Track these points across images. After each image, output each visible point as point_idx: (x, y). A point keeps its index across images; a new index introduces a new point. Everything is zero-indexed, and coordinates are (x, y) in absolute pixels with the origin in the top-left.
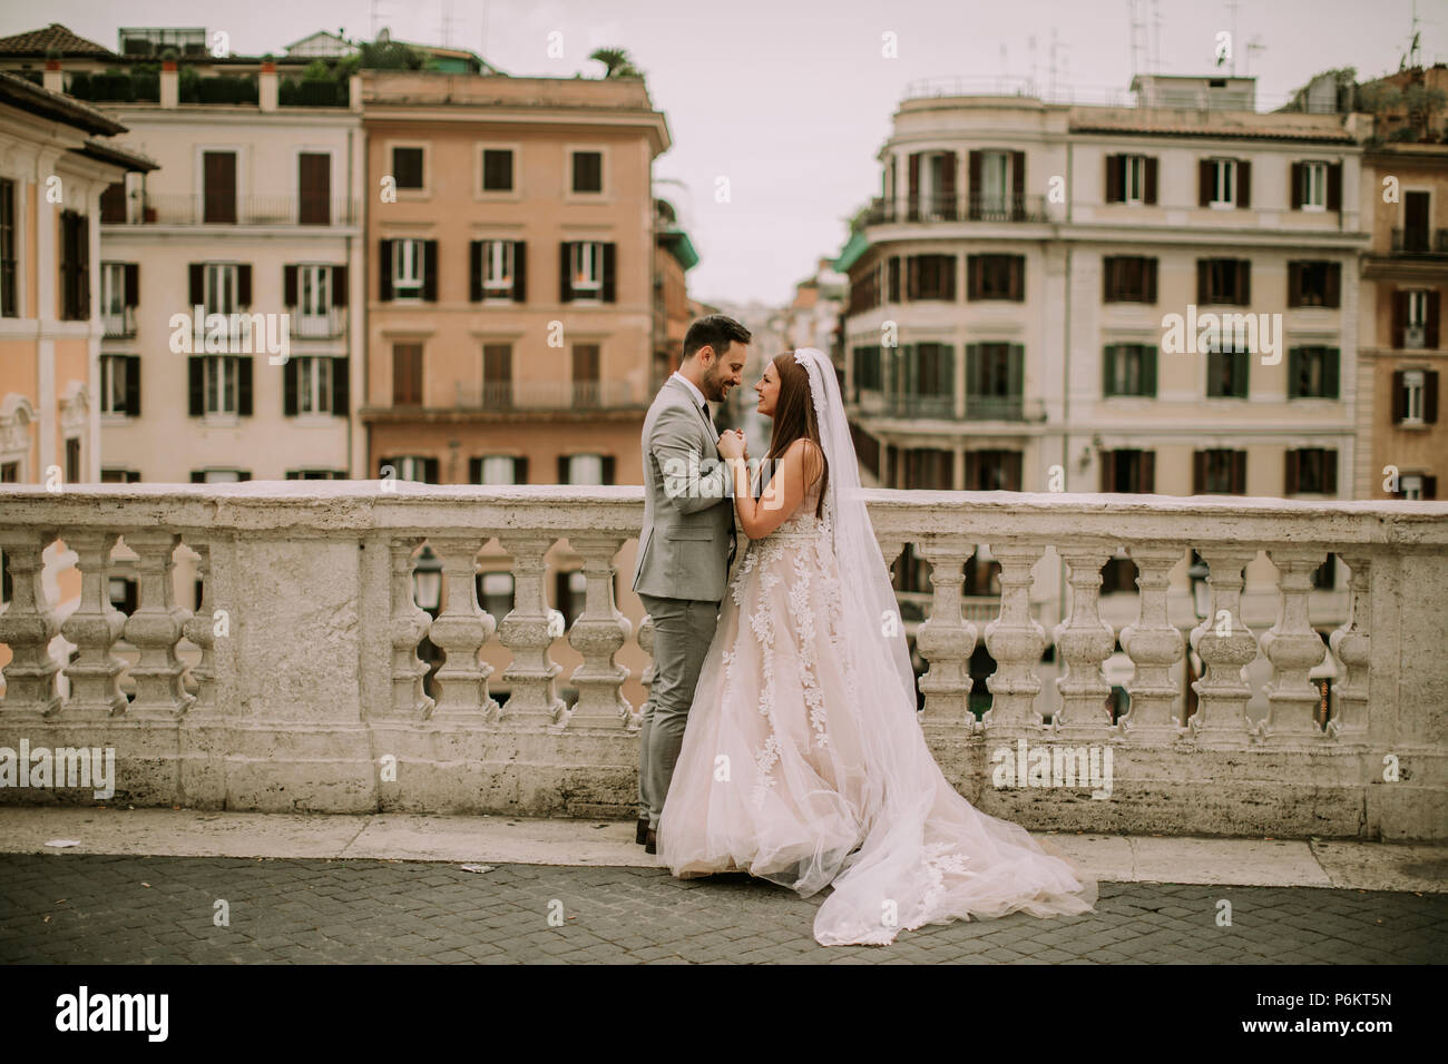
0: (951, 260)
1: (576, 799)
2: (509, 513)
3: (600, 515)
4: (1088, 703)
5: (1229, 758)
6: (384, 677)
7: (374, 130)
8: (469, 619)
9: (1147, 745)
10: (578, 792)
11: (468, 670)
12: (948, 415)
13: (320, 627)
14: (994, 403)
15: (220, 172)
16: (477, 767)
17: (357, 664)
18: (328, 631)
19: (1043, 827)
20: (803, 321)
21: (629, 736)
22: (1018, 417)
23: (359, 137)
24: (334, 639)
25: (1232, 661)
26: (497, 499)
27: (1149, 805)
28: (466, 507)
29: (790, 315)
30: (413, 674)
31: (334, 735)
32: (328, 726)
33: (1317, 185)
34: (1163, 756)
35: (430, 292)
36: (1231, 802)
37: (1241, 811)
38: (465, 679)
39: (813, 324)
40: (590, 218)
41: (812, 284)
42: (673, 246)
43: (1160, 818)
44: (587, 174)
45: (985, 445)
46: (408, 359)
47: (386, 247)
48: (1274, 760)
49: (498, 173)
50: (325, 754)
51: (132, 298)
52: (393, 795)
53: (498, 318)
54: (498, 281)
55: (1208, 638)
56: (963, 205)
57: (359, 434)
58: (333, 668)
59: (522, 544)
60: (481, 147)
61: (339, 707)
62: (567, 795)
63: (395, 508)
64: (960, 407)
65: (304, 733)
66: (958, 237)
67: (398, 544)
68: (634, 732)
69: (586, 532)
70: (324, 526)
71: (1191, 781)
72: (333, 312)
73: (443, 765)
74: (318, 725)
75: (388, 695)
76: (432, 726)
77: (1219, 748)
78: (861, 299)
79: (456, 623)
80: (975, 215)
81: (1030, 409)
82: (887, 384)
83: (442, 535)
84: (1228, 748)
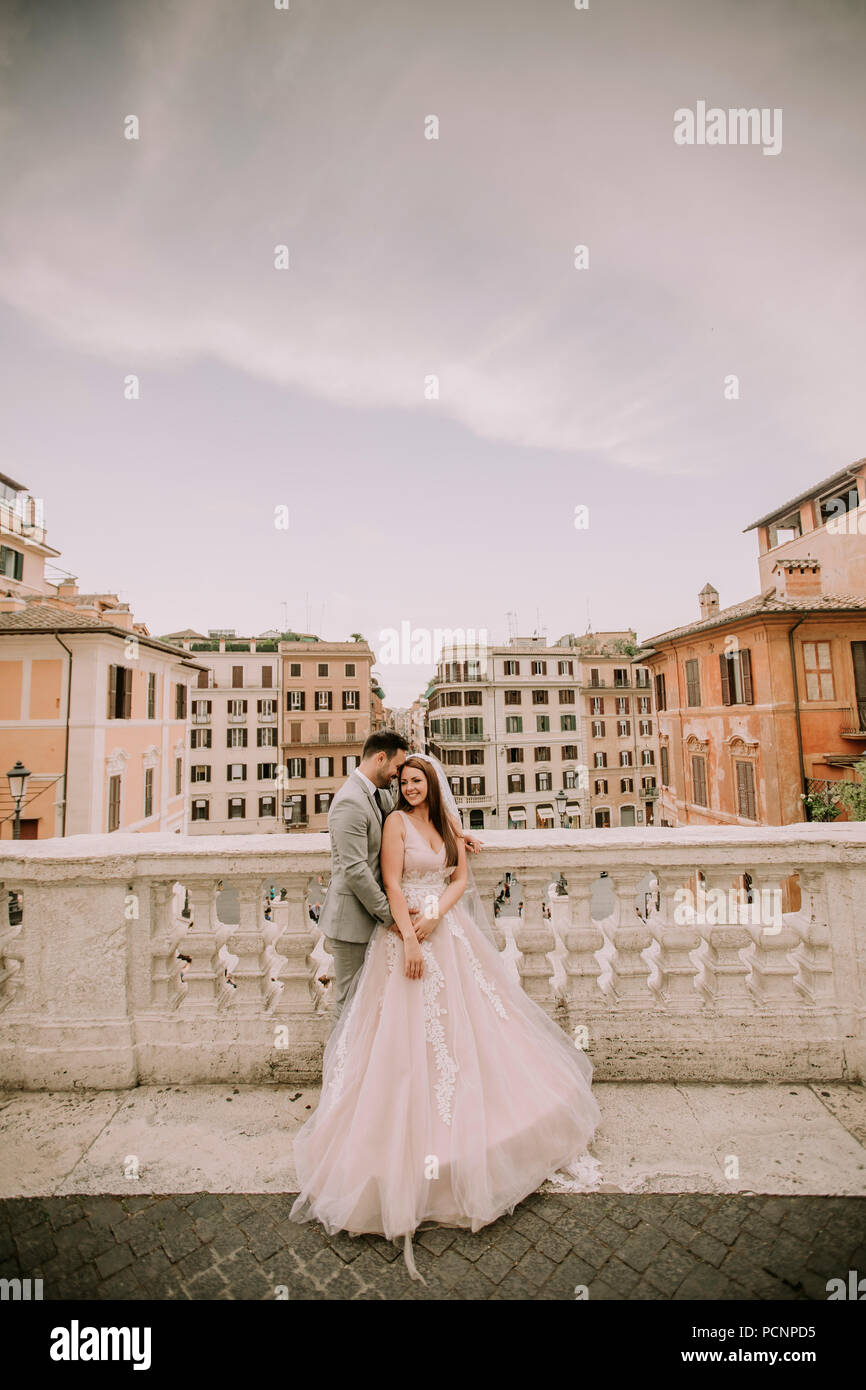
0: (460, 693)
1: (280, 1069)
2: (232, 862)
3: (295, 861)
4: (636, 980)
5: (742, 1020)
6: (146, 981)
7: (285, 659)
8: (206, 936)
9: (682, 1012)
10: (282, 1063)
11: (206, 972)
12: (460, 740)
13: (99, 947)
14: (474, 736)
15: (238, 673)
16: (209, 1046)
17: (125, 973)
18: (104, 950)
19: (614, 1078)
20: (416, 713)
21: (318, 1019)
22: (482, 740)
23: (281, 661)
24: (109, 956)
25: (734, 947)
26: (223, 853)
27: (689, 1059)
28: (202, 859)
29: (412, 711)
30: (167, 976)
31: (105, 1029)
32: (101, 1021)
33: (566, 668)
34: (695, 1021)
35: (303, 707)
36: (747, 1055)
37: (757, 1062)
38: (203, 980)
39: (419, 714)
40: (351, 684)
41: (418, 702)
42: (377, 691)
43: (697, 1069)
44: (350, 671)
45: (472, 749)
46: (296, 729)
47: (289, 694)
48: (774, 1022)
49: (323, 671)
50: (99, 1043)
51: (209, 711)
52: (148, 1072)
53: (324, 715)
54: (324, 703)
55: (717, 932)
56: (462, 677)
57: (281, 751)
58: (107, 977)
59: (242, 882)
60: (318, 664)
61: (111, 1006)
62: (273, 1066)
63: (152, 861)
64: (464, 738)
65: (83, 1029)
66: (461, 687)
67: (157, 885)
68: (321, 1016)
69: (287, 873)
70: (100, 877)
71: (718, 1040)
72: (273, 714)
73: (185, 1046)
74: (95, 1020)
75: (148, 993)
76: (179, 1016)
77: (735, 1013)
78: (433, 706)
79: (197, 939)
80: (466, 680)
81: (485, 737)
82: (442, 732)
83: (186, 878)
84: (741, 1013)
